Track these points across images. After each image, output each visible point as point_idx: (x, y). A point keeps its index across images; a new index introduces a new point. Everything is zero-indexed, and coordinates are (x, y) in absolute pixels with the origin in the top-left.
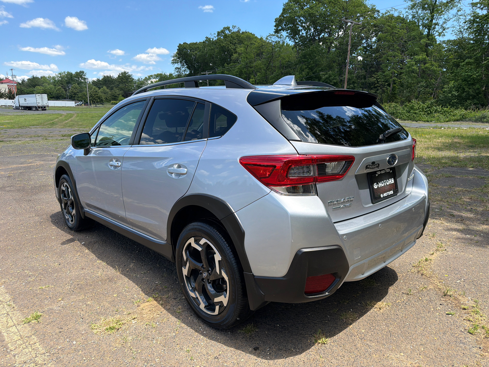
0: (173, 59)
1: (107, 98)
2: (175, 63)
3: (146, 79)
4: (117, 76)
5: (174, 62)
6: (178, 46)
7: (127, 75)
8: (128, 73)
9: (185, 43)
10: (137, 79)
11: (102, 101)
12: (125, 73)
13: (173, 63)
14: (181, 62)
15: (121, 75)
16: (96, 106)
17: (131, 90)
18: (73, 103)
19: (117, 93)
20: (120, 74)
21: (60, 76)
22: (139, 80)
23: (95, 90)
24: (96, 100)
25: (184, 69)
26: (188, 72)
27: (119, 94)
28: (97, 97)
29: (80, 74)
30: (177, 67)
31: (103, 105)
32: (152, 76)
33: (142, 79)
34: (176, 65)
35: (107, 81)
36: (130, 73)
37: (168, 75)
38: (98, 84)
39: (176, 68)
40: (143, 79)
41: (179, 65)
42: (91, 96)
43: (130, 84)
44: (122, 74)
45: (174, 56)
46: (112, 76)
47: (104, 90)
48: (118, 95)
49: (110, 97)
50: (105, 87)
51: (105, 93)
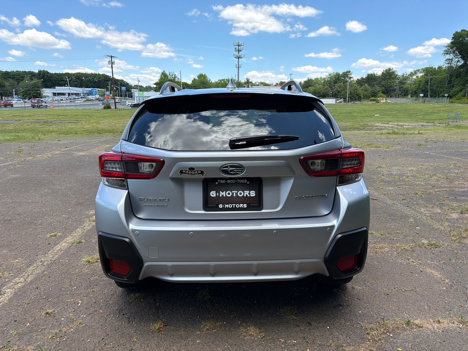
0: (445, 49)
1: (367, 95)
2: (447, 54)
3: (412, 74)
4: (381, 73)
6: (454, 34)
7: (391, 71)
8: (392, 69)
9: (464, 30)
10: (401, 75)
11: (360, 98)
12: (390, 69)
13: (445, 54)
14: (454, 52)
15: (385, 72)
16: (354, 103)
17: (393, 86)
18: (334, 101)
19: (377, 90)
20: (384, 71)
21: (329, 76)
22: (403, 76)
23: (355, 88)
24: (355, 97)
25: (457, 60)
26: (462, 62)
27: (379, 91)
28: (356, 94)
29: (346, 74)
30: (449, 58)
31: (361, 101)
32: (418, 70)
33: (406, 74)
34: (448, 57)
35: (371, 79)
36: (394, 70)
37: (437, 68)
38: (360, 82)
39: (447, 60)
40: (408, 74)
41: (451, 56)
42: (351, 94)
43: (393, 81)
44: (386, 71)
45: (447, 46)
46: (375, 73)
47: (365, 87)
48: (377, 92)
49: (370, 94)
50: (366, 85)
51: (366, 91)
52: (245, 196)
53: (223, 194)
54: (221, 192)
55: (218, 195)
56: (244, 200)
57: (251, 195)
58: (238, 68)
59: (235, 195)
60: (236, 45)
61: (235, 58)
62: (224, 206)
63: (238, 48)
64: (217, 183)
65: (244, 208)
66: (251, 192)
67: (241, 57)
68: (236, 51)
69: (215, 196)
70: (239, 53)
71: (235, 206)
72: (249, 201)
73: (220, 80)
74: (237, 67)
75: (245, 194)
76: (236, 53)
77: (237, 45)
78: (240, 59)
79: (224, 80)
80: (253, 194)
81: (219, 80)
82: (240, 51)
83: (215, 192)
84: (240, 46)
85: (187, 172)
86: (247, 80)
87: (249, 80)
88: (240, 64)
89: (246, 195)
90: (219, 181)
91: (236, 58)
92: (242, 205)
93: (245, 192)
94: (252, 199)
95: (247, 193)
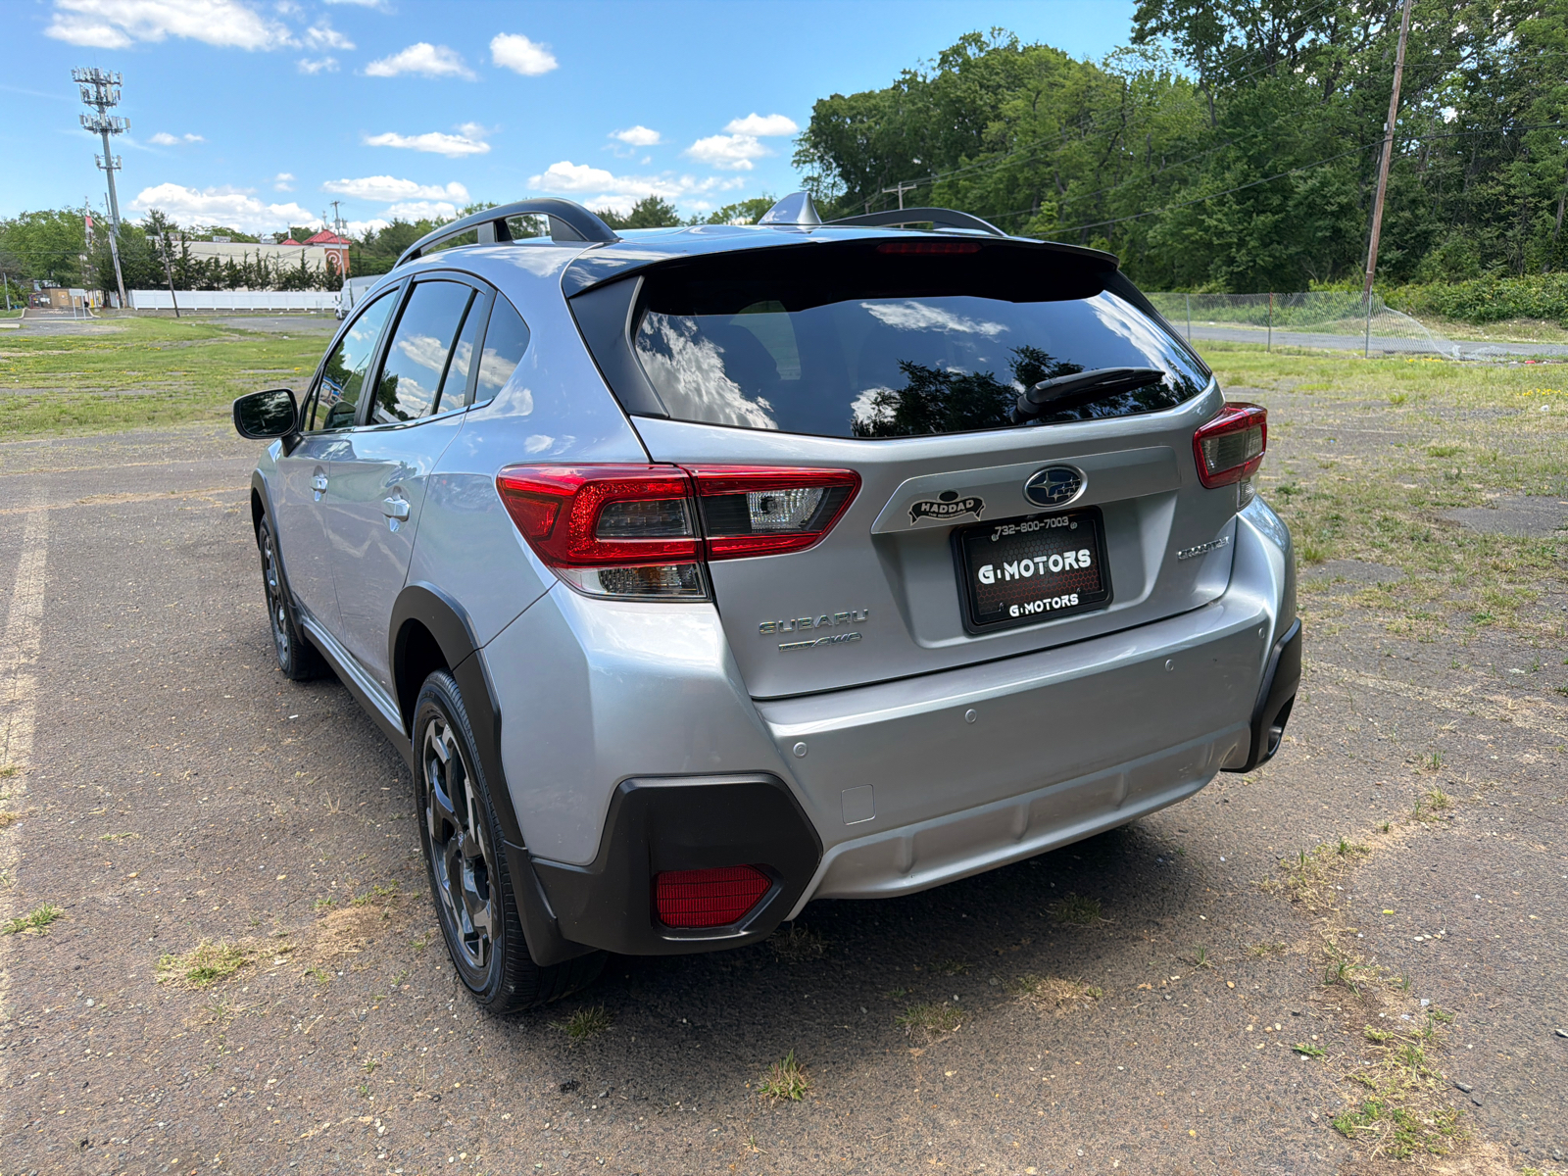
0: (797, 148)
2: (805, 162)
3: (717, 219)
4: (631, 212)
5: (801, 159)
6: (814, 108)
7: (659, 207)
8: (662, 200)
9: (836, 95)
10: (687, 220)
12: (653, 201)
13: (798, 162)
14: (821, 159)
15: (641, 209)
20: (638, 206)
25: (830, 180)
26: (842, 190)
30: (810, 175)
32: (733, 208)
33: (703, 218)
34: (807, 170)
36: (667, 203)
39: (806, 179)
40: (707, 219)
41: (814, 169)
44: (644, 204)
45: (801, 140)
46: (614, 212)
52: (1068, 568)
53: (1012, 570)
54: (1006, 566)
55: (999, 576)
56: (1068, 580)
57: (1083, 565)
58: (109, 169)
59: (1042, 572)
60: (87, 81)
61: (91, 132)
62: (1024, 608)
63: (98, 92)
64: (994, 538)
65: (1072, 606)
66: (1081, 552)
67: (114, 127)
68: (90, 103)
69: (992, 580)
70: (102, 111)
71: (1050, 603)
72: (1079, 582)
73: (32, 216)
74: (103, 164)
75: (1067, 561)
76: (92, 111)
77: (89, 78)
78: (109, 135)
79: (47, 215)
80: (1084, 558)
81: (23, 215)
82: (108, 104)
83: (990, 567)
84: (104, 85)
85: (935, 508)
86: (154, 218)
87: (163, 216)
88: (113, 153)
89: (1070, 565)
90: (999, 528)
91: (91, 129)
92: (1067, 597)
93: (1066, 554)
94: (1085, 575)
95: (1070, 556)
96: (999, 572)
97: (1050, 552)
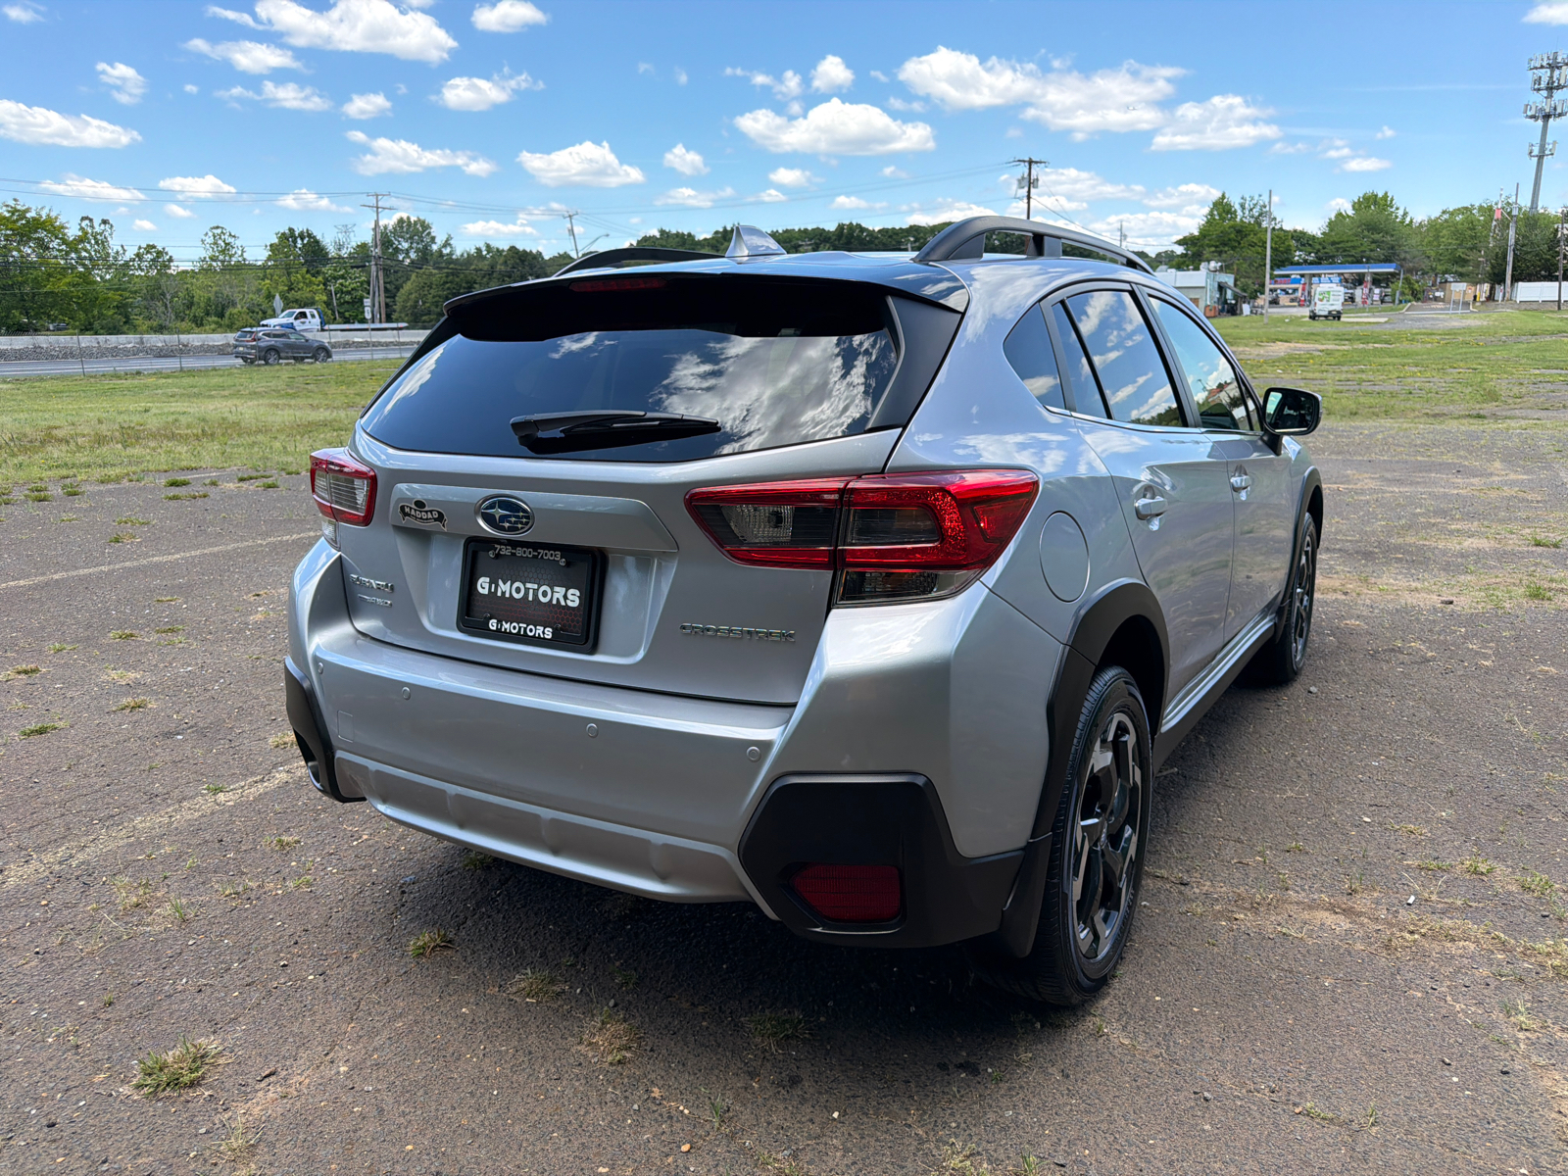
52: (554, 602)
53: (504, 588)
54: (500, 582)
55: (493, 590)
56: (552, 614)
57: (570, 604)
59: (530, 599)
62: (502, 625)
64: (492, 554)
65: (544, 638)
66: (571, 591)
69: (486, 592)
71: (525, 629)
72: (563, 619)
75: (556, 596)
80: (574, 599)
83: (488, 580)
89: (558, 599)
90: (499, 546)
92: (542, 628)
93: (556, 589)
94: (571, 614)
95: (560, 591)
96: (493, 586)
97: (542, 582)
